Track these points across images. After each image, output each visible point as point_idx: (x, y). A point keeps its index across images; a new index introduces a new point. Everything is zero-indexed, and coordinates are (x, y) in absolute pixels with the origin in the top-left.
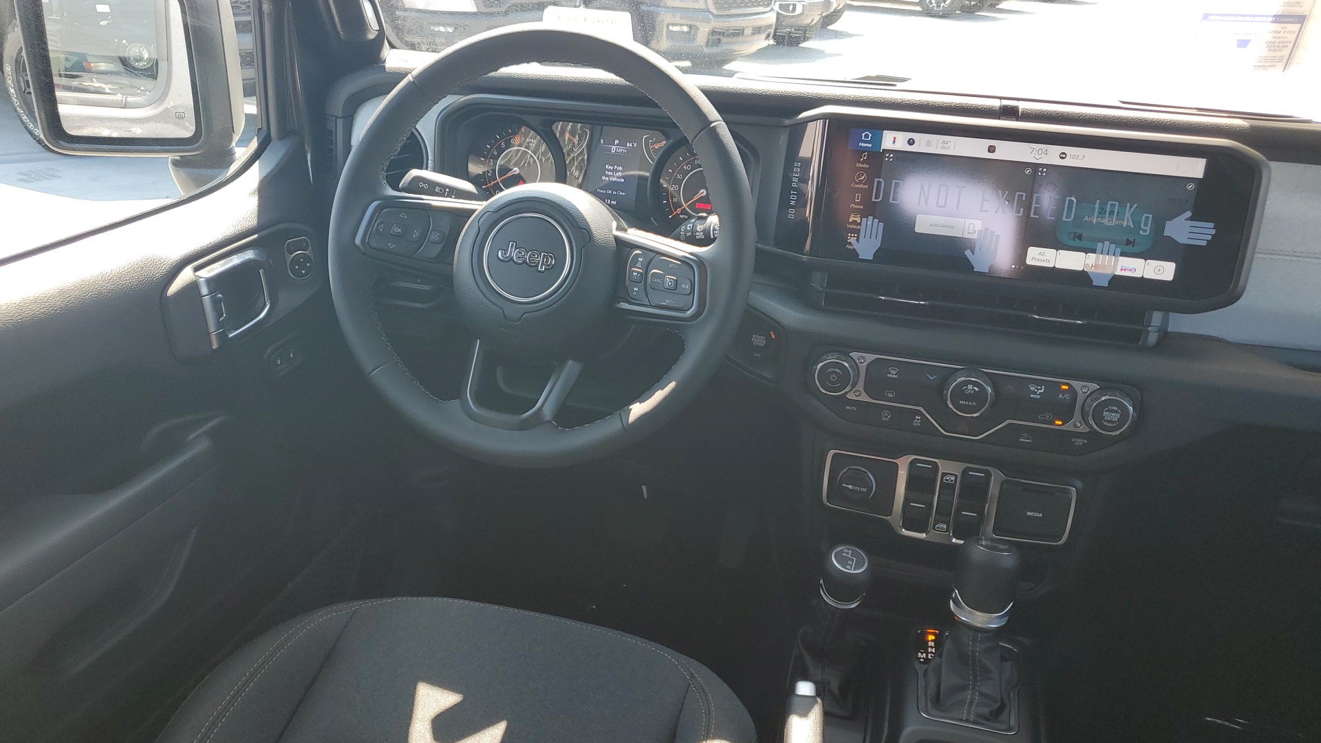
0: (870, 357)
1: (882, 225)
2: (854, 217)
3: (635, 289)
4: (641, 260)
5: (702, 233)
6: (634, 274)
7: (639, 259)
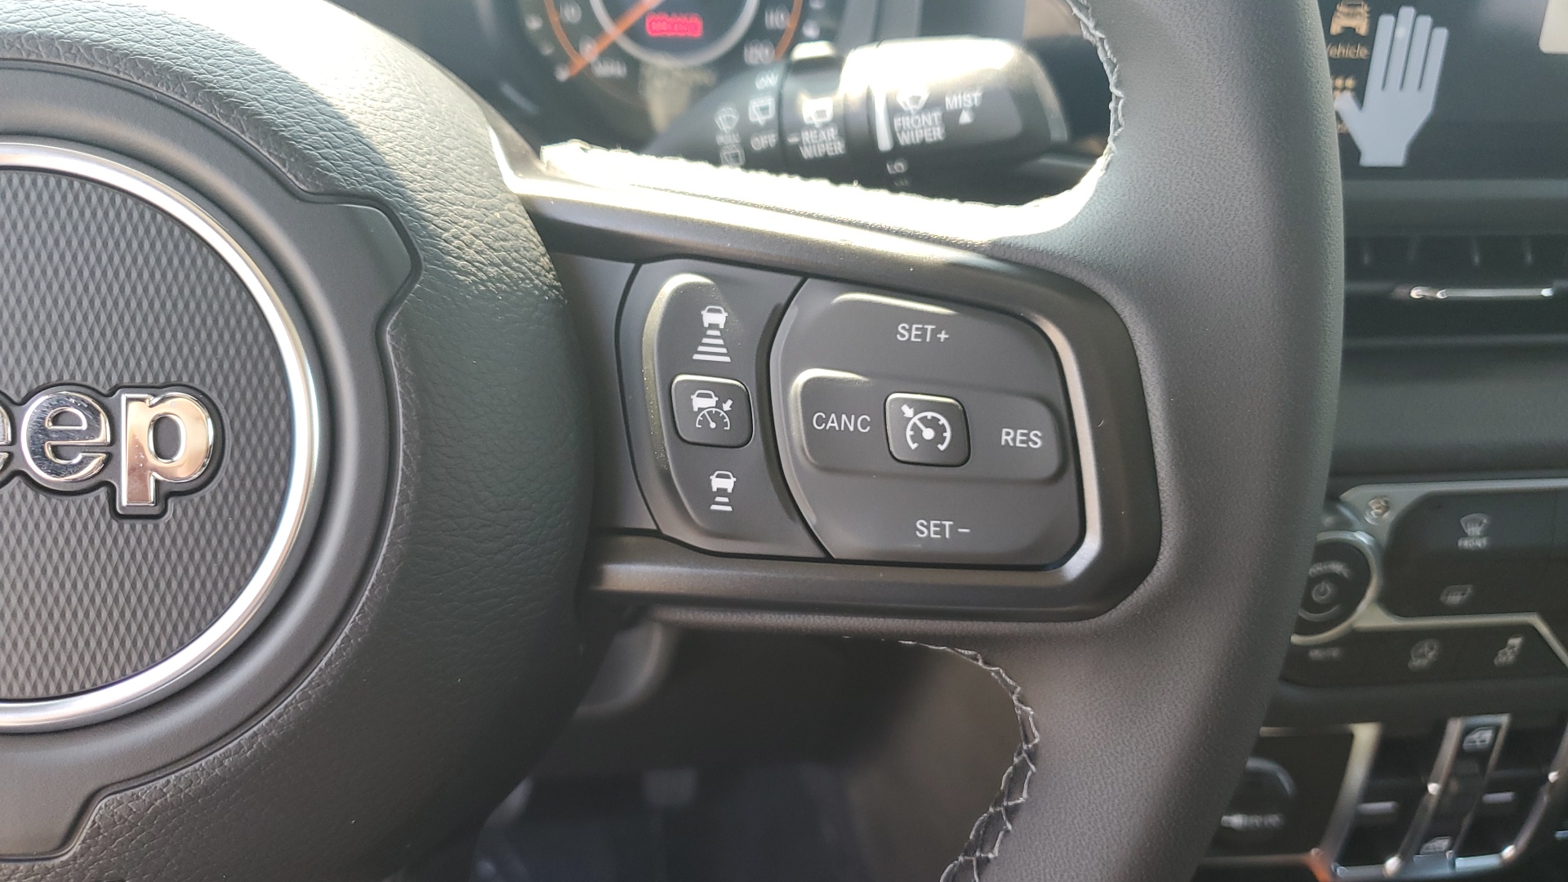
0: (1407, 494)
1: (1442, 34)
2: (1348, 15)
3: (717, 483)
4: (720, 319)
5: (832, 132)
6: (698, 403)
7: (708, 318)
